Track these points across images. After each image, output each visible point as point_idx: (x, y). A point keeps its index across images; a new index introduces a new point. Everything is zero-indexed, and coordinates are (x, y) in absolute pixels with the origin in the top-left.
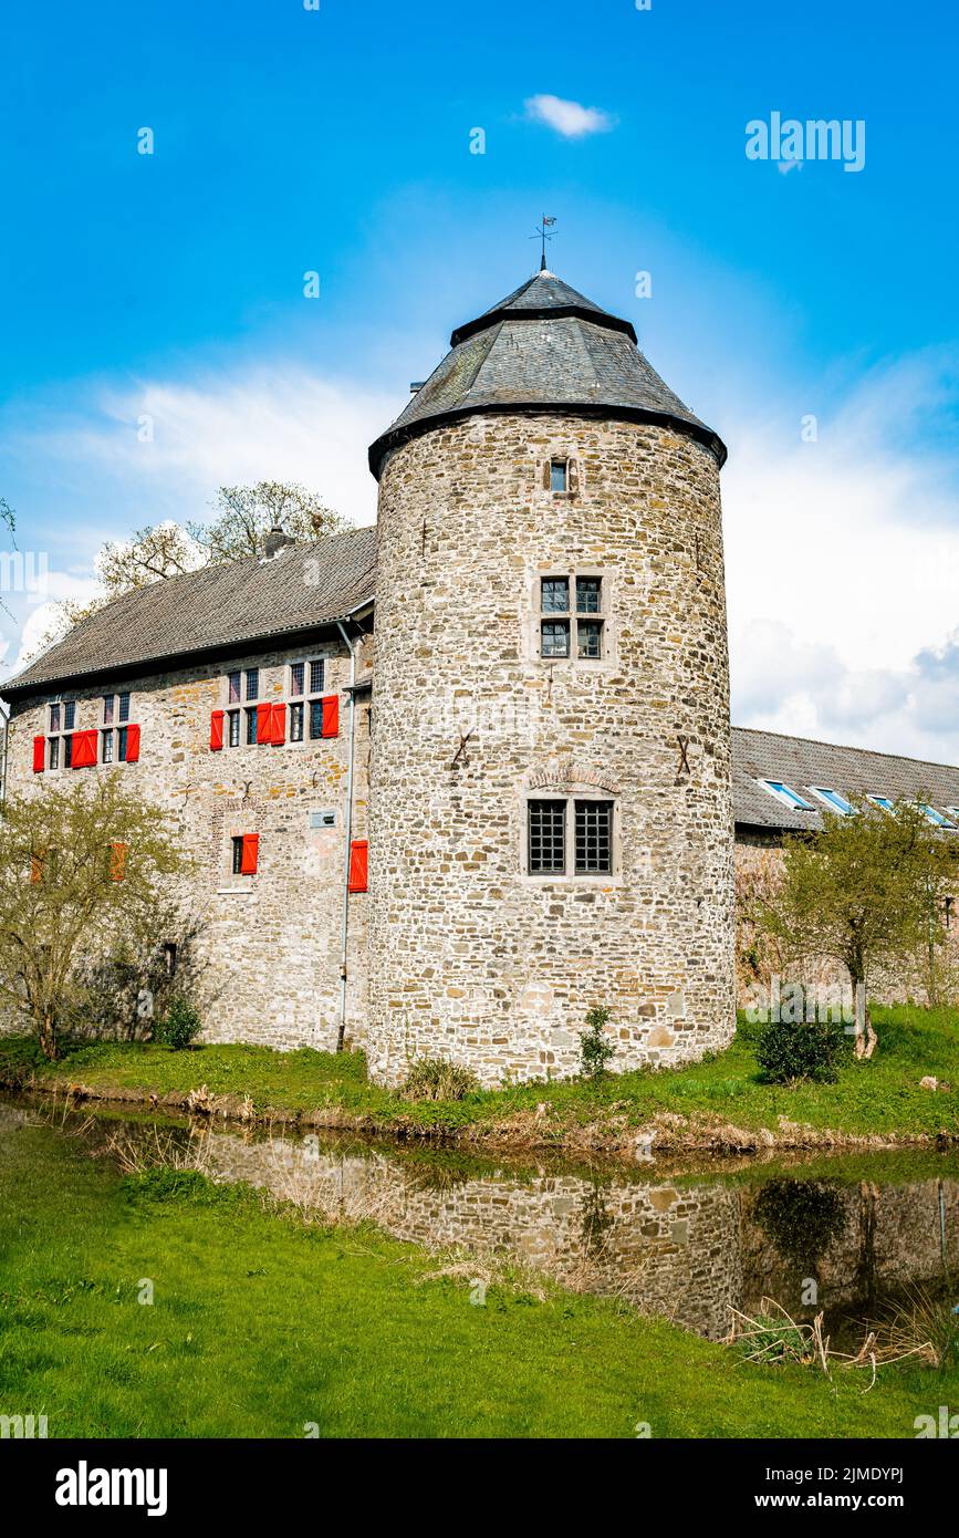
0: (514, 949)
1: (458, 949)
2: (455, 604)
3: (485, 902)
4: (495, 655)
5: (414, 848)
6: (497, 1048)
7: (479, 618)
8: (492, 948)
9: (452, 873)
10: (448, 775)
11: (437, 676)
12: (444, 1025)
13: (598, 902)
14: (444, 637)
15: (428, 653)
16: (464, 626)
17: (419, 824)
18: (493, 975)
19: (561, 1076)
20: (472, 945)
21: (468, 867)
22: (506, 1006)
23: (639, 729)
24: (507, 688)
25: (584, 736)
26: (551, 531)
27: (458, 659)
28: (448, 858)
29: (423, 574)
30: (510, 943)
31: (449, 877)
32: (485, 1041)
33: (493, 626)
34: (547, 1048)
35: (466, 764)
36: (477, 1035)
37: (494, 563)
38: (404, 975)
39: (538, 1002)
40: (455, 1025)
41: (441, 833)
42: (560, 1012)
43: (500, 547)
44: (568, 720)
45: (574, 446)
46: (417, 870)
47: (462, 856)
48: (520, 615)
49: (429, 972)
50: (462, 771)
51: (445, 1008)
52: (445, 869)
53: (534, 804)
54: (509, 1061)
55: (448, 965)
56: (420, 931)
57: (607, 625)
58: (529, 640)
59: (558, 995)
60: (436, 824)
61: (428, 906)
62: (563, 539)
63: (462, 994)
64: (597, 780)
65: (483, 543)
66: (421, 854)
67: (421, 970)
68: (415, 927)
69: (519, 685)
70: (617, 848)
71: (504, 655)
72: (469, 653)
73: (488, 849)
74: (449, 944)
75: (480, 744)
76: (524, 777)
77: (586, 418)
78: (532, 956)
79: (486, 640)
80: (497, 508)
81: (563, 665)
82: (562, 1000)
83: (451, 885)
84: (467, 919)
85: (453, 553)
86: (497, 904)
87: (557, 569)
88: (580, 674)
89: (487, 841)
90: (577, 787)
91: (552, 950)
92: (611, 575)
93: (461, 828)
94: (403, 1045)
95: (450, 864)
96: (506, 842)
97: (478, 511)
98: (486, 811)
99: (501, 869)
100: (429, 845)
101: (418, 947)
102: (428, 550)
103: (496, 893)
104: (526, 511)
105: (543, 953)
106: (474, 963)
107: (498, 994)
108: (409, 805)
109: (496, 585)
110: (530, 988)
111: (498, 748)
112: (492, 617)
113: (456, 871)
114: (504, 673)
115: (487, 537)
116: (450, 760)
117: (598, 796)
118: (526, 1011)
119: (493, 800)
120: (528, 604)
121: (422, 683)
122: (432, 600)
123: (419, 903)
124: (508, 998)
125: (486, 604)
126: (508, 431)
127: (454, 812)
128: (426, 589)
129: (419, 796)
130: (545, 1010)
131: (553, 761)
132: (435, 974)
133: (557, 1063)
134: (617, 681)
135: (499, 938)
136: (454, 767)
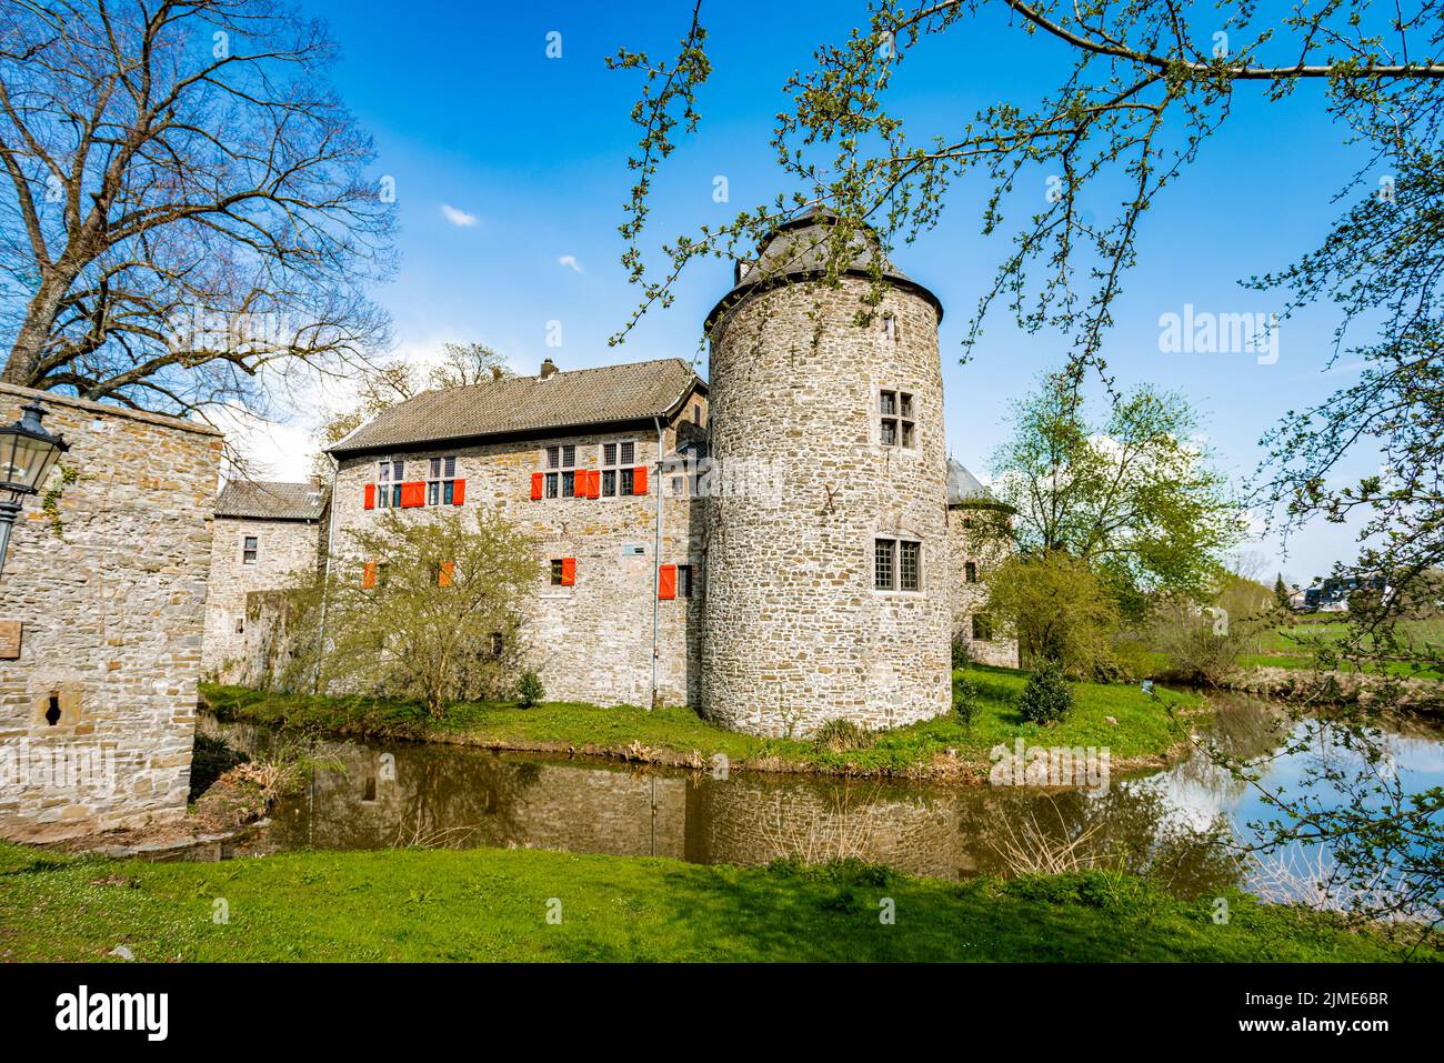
0: (869, 640)
1: (827, 639)
2: (822, 402)
3: (848, 607)
4: (853, 439)
5: (788, 569)
6: (857, 707)
7: (840, 413)
8: (853, 639)
9: (822, 587)
10: (818, 519)
11: (807, 450)
12: (816, 692)
13: (915, 609)
14: (813, 424)
15: (800, 434)
16: (829, 418)
17: (793, 552)
18: (855, 658)
19: (897, 725)
20: (838, 637)
21: (834, 583)
22: (863, 678)
23: (931, 496)
24: (861, 462)
25: (907, 498)
26: (886, 360)
27: (825, 439)
28: (820, 576)
29: (791, 379)
30: (866, 635)
31: (820, 590)
32: (848, 703)
33: (852, 419)
34: (889, 706)
35: (833, 512)
36: (843, 699)
37: (850, 377)
38: (778, 657)
39: (884, 676)
40: (825, 692)
41: (813, 559)
42: (896, 682)
43: (853, 367)
44: (898, 487)
45: (896, 307)
46: (791, 584)
47: (830, 576)
48: (869, 414)
49: (802, 656)
50: (829, 517)
51: (817, 681)
52: (817, 584)
53: (879, 542)
54: (866, 716)
55: (819, 651)
56: (794, 627)
57: (916, 426)
58: (875, 433)
59: (895, 670)
60: (808, 553)
61: (801, 610)
62: (893, 367)
63: (831, 670)
64: (913, 529)
65: (843, 362)
66: (795, 574)
67: (795, 654)
68: (788, 624)
69: (869, 461)
70: (924, 573)
71: (859, 440)
72: (834, 436)
73: (850, 571)
74: (819, 636)
75: (843, 499)
76: (873, 523)
77: (903, 290)
78: (880, 644)
79: (846, 428)
80: (851, 340)
81: (894, 450)
82: (897, 674)
83: (821, 595)
84: (835, 619)
85: (819, 367)
86: (857, 609)
87: (890, 387)
88: (904, 457)
89: (850, 566)
90: (902, 532)
91: (891, 640)
92: (917, 393)
93: (830, 556)
94: (777, 706)
95: (821, 581)
96: (862, 567)
97: (838, 341)
98: (848, 545)
99: (860, 585)
100: (802, 567)
101: (792, 638)
102: (796, 363)
103: (856, 602)
104: (871, 344)
105: (886, 643)
106: (840, 649)
107: (858, 670)
108: (782, 538)
109: (852, 391)
110: (878, 666)
111: (856, 502)
112: (850, 413)
113: (826, 585)
114: (859, 452)
115: (845, 359)
116: (820, 508)
117: (913, 539)
118: (876, 682)
119: (853, 538)
120: (874, 407)
121: (794, 455)
122: (801, 398)
123: (790, 607)
124: (865, 673)
125: (844, 404)
126: (856, 290)
127: (824, 545)
128: (795, 390)
129: (792, 533)
130: (888, 681)
131: (891, 514)
132: (808, 658)
133: (895, 717)
134: (922, 464)
135: (858, 632)
136: (823, 514)
